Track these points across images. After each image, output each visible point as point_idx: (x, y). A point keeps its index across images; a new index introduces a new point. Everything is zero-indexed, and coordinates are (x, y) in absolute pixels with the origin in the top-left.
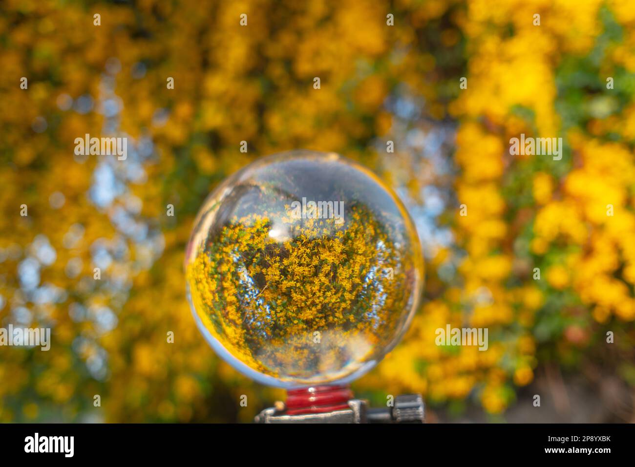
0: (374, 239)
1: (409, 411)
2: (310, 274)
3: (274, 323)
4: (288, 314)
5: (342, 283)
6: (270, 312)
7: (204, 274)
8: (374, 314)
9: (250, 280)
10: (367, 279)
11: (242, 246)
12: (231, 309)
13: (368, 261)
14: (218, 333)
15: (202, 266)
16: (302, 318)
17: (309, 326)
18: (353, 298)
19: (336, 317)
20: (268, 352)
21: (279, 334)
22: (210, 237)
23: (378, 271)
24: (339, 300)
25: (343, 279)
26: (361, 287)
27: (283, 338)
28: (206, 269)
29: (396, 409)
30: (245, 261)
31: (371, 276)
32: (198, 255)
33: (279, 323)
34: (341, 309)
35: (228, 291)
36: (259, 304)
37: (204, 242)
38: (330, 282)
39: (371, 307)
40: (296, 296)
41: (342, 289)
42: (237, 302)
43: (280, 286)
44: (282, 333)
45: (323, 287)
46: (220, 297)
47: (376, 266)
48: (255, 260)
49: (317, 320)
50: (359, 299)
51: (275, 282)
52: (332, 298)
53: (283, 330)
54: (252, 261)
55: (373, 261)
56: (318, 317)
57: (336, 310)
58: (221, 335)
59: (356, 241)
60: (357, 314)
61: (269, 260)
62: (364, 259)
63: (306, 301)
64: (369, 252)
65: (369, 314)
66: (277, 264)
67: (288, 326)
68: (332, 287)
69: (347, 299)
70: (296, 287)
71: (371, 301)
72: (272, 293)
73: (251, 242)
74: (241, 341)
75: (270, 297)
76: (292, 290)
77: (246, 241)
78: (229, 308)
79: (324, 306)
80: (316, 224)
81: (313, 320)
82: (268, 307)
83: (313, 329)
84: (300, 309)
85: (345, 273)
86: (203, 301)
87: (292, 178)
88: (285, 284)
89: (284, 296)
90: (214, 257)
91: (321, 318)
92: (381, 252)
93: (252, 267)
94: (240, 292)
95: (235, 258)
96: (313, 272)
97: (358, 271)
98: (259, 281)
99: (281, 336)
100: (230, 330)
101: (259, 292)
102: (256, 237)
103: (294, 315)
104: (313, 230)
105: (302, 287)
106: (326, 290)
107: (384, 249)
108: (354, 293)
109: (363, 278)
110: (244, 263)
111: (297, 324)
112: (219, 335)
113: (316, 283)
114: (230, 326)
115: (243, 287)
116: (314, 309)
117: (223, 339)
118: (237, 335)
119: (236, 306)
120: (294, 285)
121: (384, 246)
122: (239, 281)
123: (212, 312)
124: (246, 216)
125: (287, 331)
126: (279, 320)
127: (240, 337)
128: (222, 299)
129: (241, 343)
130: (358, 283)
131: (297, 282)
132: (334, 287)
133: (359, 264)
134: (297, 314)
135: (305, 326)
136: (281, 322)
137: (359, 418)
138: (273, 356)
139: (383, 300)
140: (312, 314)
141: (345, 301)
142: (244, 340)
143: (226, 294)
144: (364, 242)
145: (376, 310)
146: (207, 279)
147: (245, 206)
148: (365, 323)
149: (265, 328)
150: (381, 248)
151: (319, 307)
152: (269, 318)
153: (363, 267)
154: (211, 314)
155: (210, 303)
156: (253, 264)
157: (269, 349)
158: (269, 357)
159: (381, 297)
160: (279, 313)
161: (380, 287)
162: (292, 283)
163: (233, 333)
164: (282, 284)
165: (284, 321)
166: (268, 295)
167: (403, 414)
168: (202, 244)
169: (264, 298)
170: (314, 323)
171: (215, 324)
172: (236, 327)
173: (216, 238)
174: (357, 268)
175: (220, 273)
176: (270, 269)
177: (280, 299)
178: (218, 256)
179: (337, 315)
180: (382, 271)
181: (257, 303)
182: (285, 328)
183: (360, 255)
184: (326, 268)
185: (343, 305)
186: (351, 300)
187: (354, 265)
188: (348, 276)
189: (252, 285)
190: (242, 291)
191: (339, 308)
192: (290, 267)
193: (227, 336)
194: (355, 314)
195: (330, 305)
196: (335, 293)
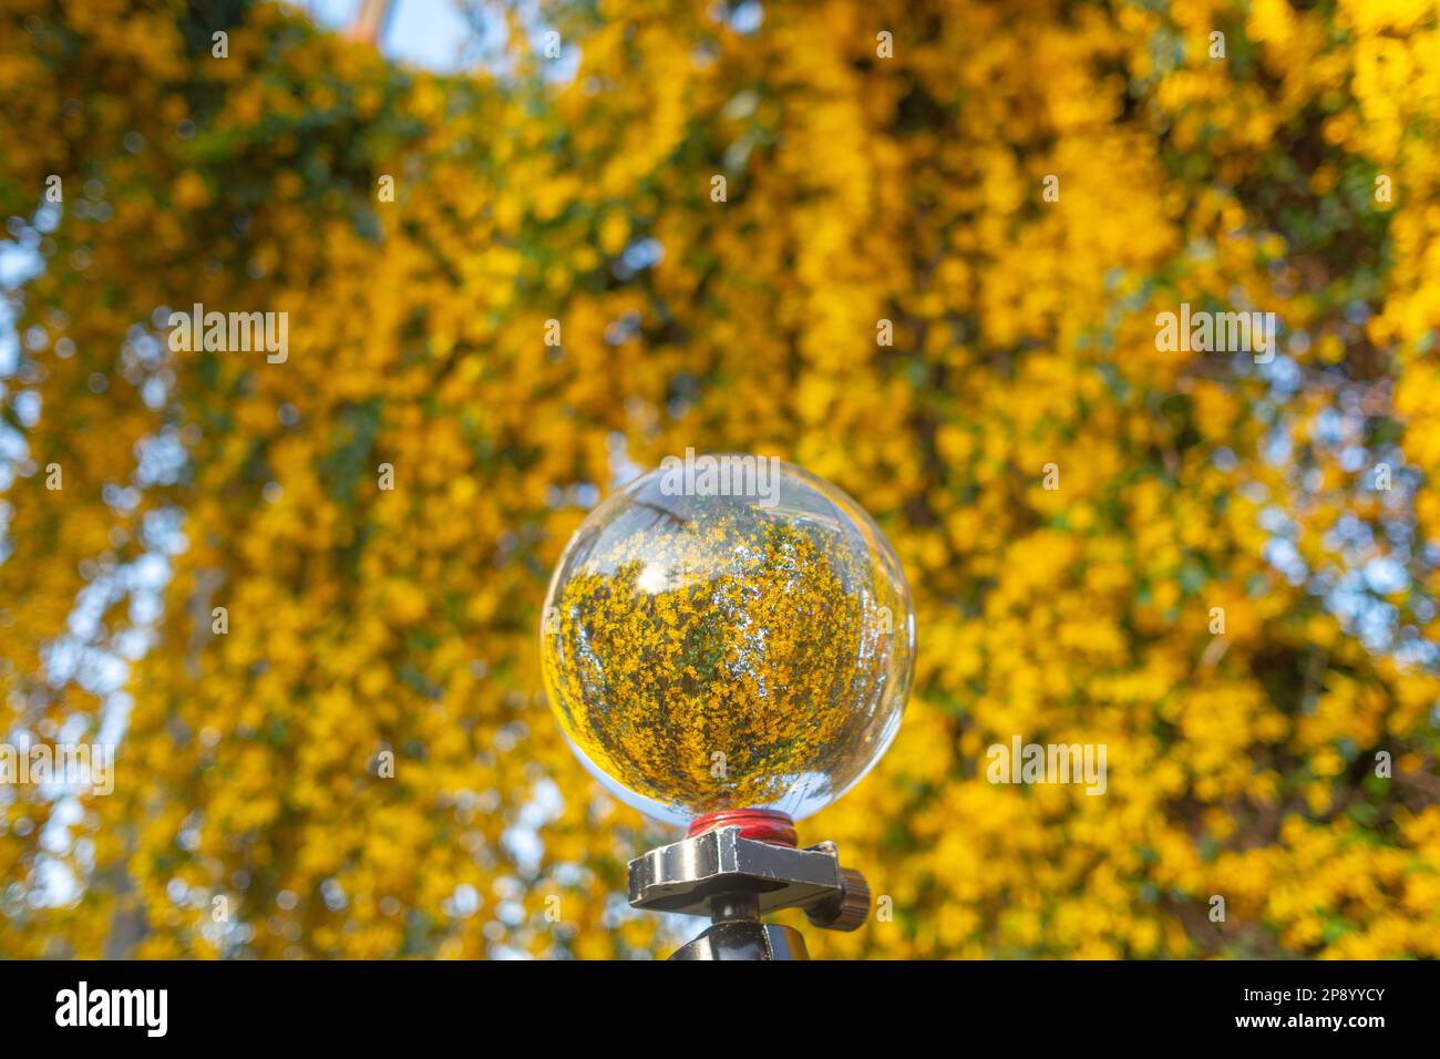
18: (684, 636)
19: (665, 668)
24: (663, 641)
34: (669, 656)
41: (664, 625)
45: (641, 625)
52: (653, 639)
57: (662, 656)
60: (700, 664)
69: (675, 638)
79: (646, 650)
91: (646, 669)
108: (685, 628)
132: (654, 622)
141: (672, 642)
151: (640, 652)
179: (665, 664)
185: (670, 648)
186: (681, 641)
191: (665, 653)
194: (695, 665)
195: (653, 649)
196: (657, 630)
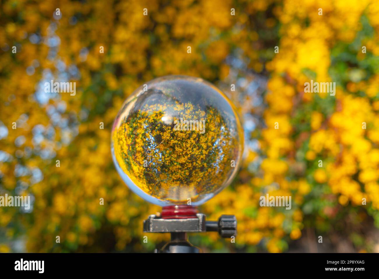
0: (220, 125)
1: (229, 223)
2: (186, 138)
3: (163, 164)
4: (172, 159)
5: (202, 145)
6: (161, 157)
7: (124, 135)
8: (217, 165)
9: (153, 138)
10: (215, 145)
11: (150, 120)
12: (139, 155)
13: (216, 135)
14: (128, 170)
15: (124, 131)
16: (179, 162)
17: (182, 167)
18: (207, 153)
19: (197, 163)
20: (157, 181)
21: (165, 171)
22: (131, 115)
23: (221, 141)
24: (200, 154)
25: (202, 142)
26: (211, 148)
27: (167, 173)
28: (126, 132)
29: (222, 221)
30: (151, 128)
31: (217, 143)
32: (122, 125)
33: (165, 164)
34: (200, 159)
35: (138, 144)
36: (156, 152)
37: (126, 117)
38: (196, 143)
39: (215, 160)
40: (177, 149)
41: (201, 148)
42: (143, 151)
43: (169, 142)
44: (166, 170)
45: (192, 145)
46: (133, 148)
47: (220, 138)
48: (157, 128)
49: (187, 163)
50: (210, 155)
51: (167, 140)
52: (196, 152)
53: (167, 169)
54: (155, 129)
55: (218, 136)
56: (188, 162)
57: (197, 159)
58: (130, 172)
59: (210, 124)
60: (208, 163)
61: (165, 128)
62: (214, 133)
63: (182, 152)
64: (216, 131)
65: (214, 164)
66: (169, 131)
67: (170, 166)
68: (197, 146)
69: (204, 153)
70: (178, 144)
71: (216, 157)
72: (164, 146)
73: (155, 118)
74: (141, 175)
75: (162, 149)
76: (176, 145)
77: (153, 117)
78: (137, 155)
79: (192, 156)
80: (191, 113)
81: (185, 163)
82: (161, 154)
83: (184, 169)
84: (179, 157)
85: (204, 140)
86: (122, 151)
87: (180, 89)
88: (172, 142)
89: (171, 148)
90: (132, 126)
91: (189, 163)
92: (223, 132)
93: (154, 131)
94: (145, 145)
95: (145, 126)
96: (188, 137)
97: (210, 139)
98: (158, 139)
99: (166, 172)
100: (136, 168)
101: (157, 145)
102: (159, 116)
103: (175, 160)
104: (189, 116)
105: (181, 144)
106: (194, 147)
107: (224, 131)
108: (208, 151)
109: (213, 144)
110: (150, 129)
111: (176, 165)
112: (128, 171)
113: (189, 142)
114: (136, 165)
115: (148, 142)
116: (186, 157)
117: (131, 173)
118: (140, 171)
119: (142, 153)
120: (177, 143)
121: (224, 129)
122: (146, 139)
123: (126, 157)
124: (154, 104)
125: (170, 169)
126: (166, 162)
127: (141, 172)
128: (133, 149)
129: (141, 176)
130: (210, 146)
131: (179, 141)
132: (198, 146)
133: (211, 136)
134: (177, 159)
135: (180, 167)
136: (167, 164)
137: (202, 223)
138: (159, 184)
139: (222, 158)
140: (185, 160)
141: (202, 154)
142: (143, 174)
143: (137, 146)
144: (214, 125)
145: (218, 163)
146: (126, 137)
147: (153, 100)
148: (212, 168)
149: (157, 167)
150: (223, 129)
151: (189, 156)
152: (160, 160)
153: (213, 138)
154: (125, 159)
155: (126, 152)
156: (156, 130)
157: (157, 180)
158: (157, 185)
159: (221, 156)
160: (167, 158)
161: (221, 150)
162: (176, 141)
163: (138, 170)
164: (170, 141)
165: (169, 163)
166: (162, 147)
167: (225, 224)
168: (124, 119)
169: (159, 149)
170: (185, 165)
171: (127, 165)
172: (140, 166)
173: (134, 115)
174: (210, 138)
175: (135, 134)
176: (165, 133)
177: (168, 150)
178: (134, 125)
179: (198, 162)
180: (222, 142)
181: (155, 151)
182: (169, 167)
183: (212, 131)
184: (195, 136)
185: (202, 157)
186: (206, 155)
187: (209, 136)
188: (205, 141)
189: (153, 141)
190: (147, 145)
191: (199, 158)
192: (176, 133)
193: (133, 171)
194: (207, 163)
195: (195, 156)
196: (198, 149)
